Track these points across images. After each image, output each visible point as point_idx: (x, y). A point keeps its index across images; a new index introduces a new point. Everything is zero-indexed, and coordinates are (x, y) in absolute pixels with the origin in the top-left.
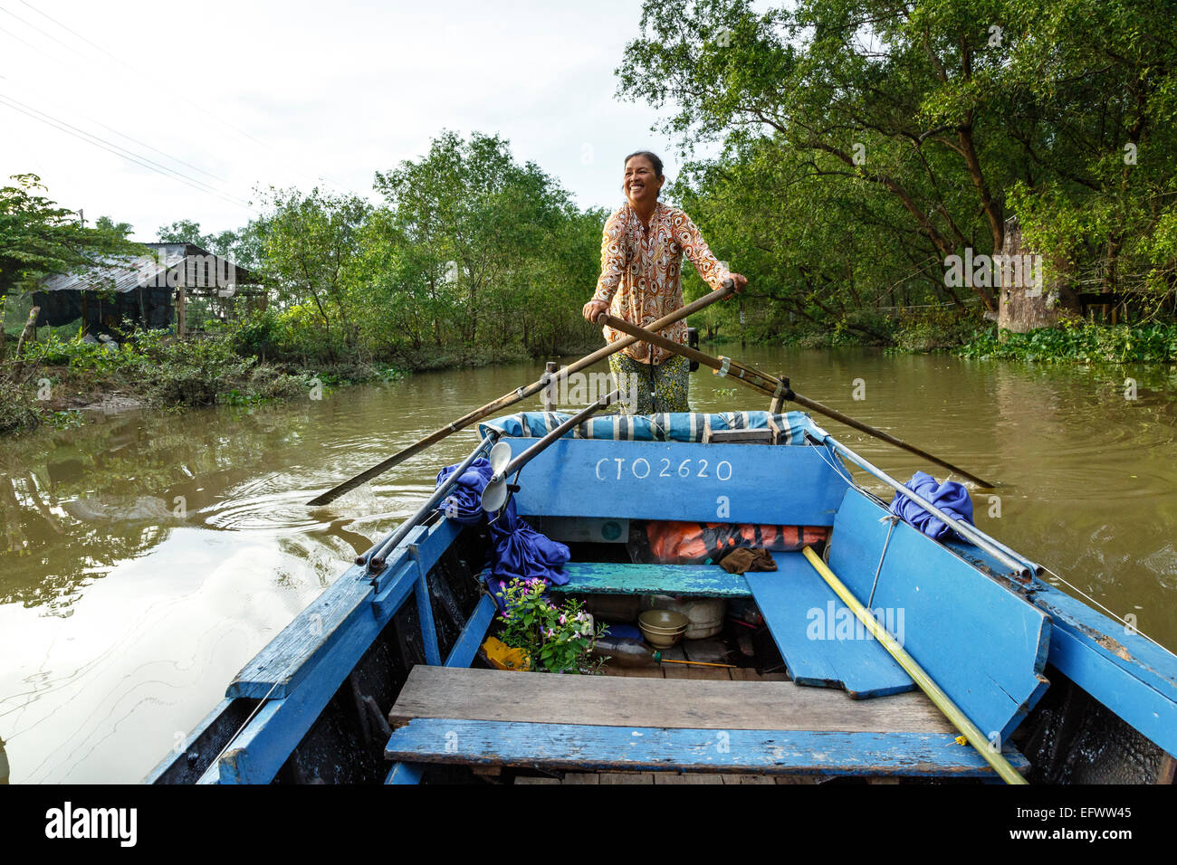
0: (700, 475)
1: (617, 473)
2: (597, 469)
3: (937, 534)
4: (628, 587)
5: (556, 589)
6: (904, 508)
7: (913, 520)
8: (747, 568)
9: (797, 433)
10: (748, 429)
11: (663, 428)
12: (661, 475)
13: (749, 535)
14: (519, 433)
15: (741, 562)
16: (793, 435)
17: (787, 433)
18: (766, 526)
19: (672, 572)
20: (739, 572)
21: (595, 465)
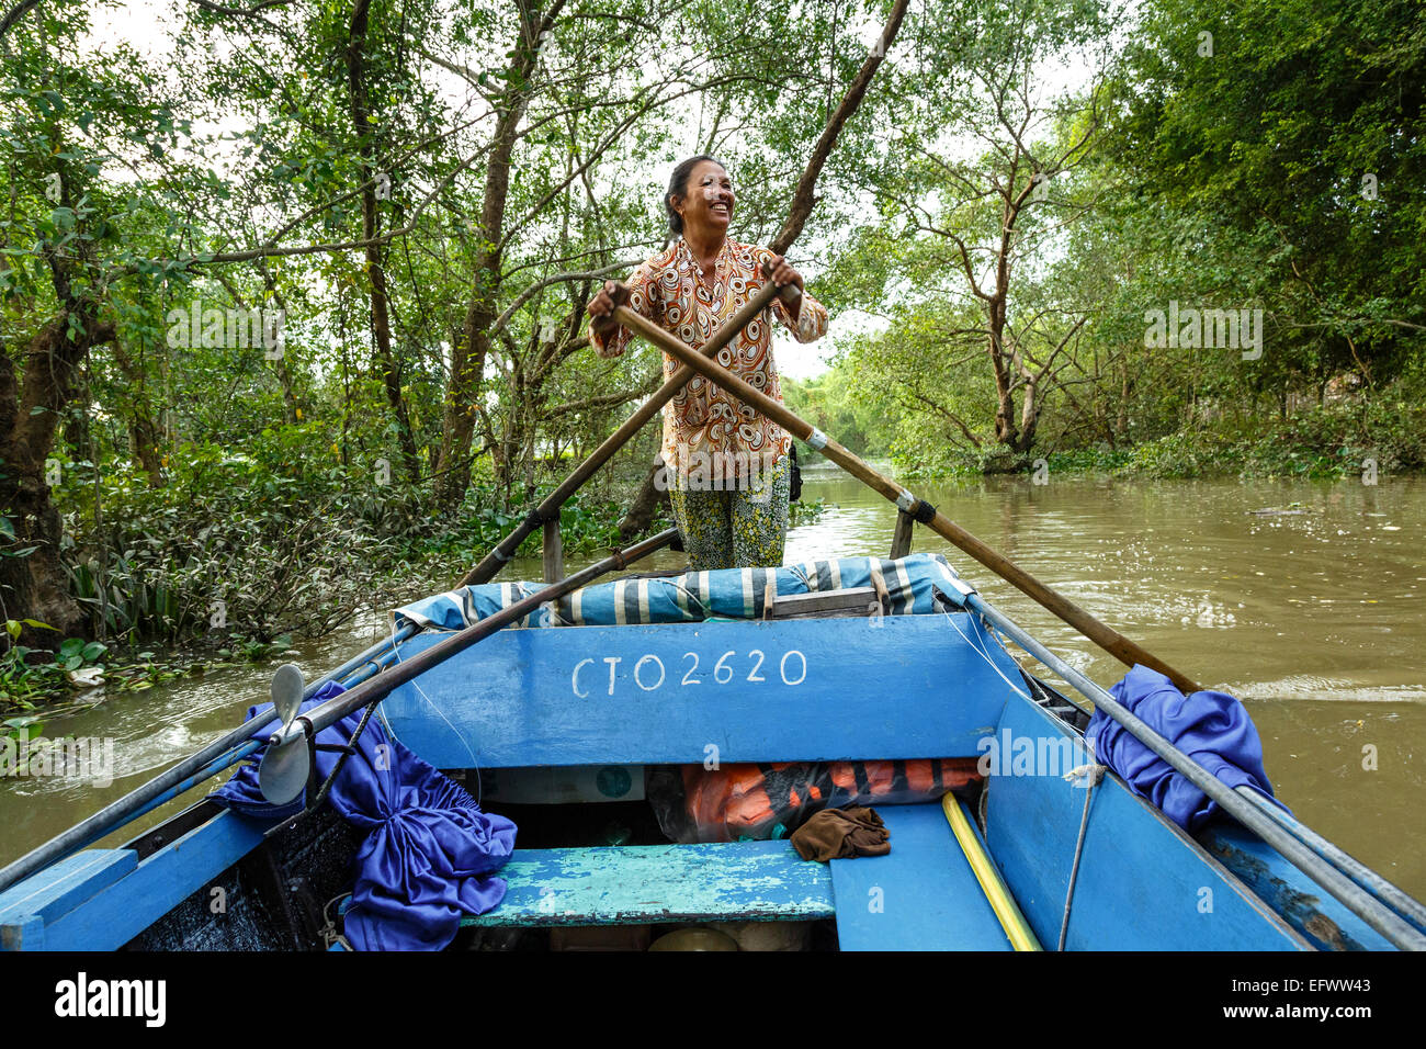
0: (752, 678)
1: (609, 681)
2: (574, 679)
3: (1191, 815)
4: (605, 911)
5: (471, 922)
6: (1113, 747)
7: (1134, 776)
8: (835, 850)
9: (925, 589)
10: (839, 591)
11: (698, 597)
12: (684, 683)
13: (844, 780)
14: (458, 622)
15: (825, 840)
16: (916, 594)
17: (905, 592)
18: (873, 762)
19: (703, 863)
20: (822, 858)
21: (570, 673)
